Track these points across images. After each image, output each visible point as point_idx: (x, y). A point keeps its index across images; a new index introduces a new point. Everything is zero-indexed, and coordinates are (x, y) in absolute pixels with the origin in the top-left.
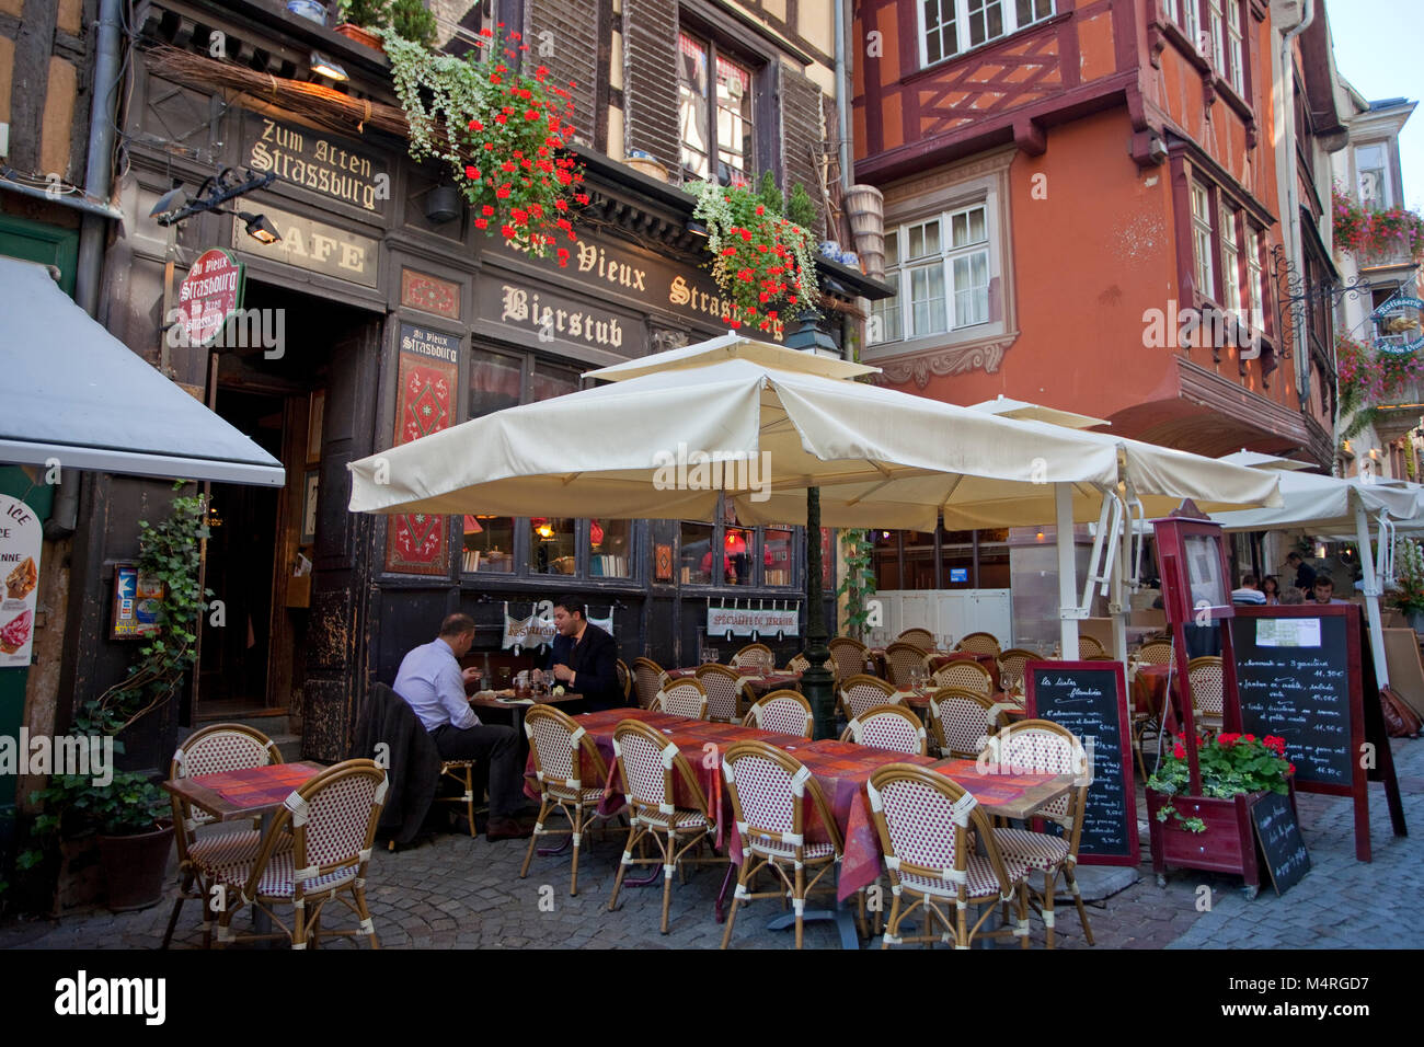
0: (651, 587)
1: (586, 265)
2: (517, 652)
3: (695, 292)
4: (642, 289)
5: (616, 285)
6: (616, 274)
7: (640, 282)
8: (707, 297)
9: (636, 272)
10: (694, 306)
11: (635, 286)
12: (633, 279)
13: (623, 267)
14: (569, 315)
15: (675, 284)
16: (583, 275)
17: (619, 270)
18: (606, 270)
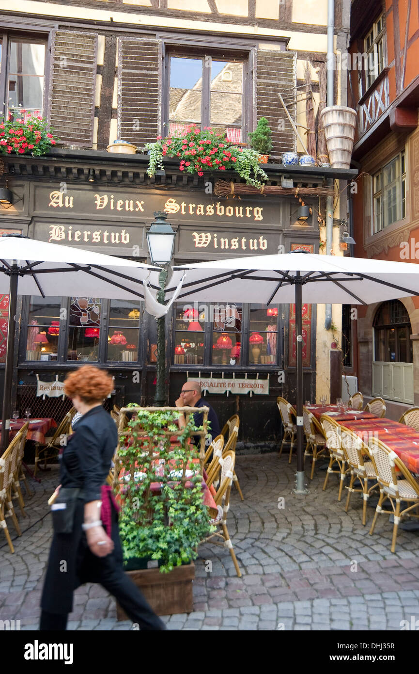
0: (145, 366)
1: (101, 206)
2: (44, 398)
3: (183, 205)
4: (142, 210)
5: (124, 211)
6: (123, 206)
7: (140, 207)
8: (194, 205)
9: (138, 202)
10: (183, 212)
11: (137, 210)
12: (135, 206)
13: (127, 202)
14: (92, 232)
15: (168, 203)
16: (100, 211)
17: (125, 204)
18: (115, 205)
